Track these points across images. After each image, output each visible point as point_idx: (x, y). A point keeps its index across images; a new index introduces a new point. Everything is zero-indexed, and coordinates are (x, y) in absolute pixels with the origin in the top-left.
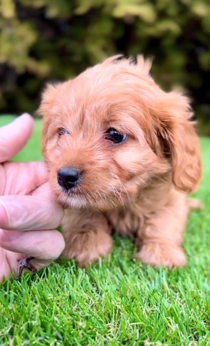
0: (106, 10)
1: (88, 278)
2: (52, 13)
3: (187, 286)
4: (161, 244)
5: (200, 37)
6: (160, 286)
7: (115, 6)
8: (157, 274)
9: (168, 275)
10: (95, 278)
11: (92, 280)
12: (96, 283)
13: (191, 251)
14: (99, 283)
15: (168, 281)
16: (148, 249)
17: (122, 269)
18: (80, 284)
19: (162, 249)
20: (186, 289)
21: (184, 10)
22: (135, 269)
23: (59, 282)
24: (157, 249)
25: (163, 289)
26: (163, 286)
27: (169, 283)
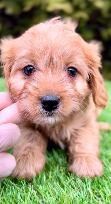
0: (43, 8)
1: (35, 193)
2: (10, 11)
3: (106, 192)
4: (86, 158)
5: (101, 20)
6: (87, 192)
7: (47, 5)
8: (85, 184)
9: (92, 184)
10: (40, 192)
11: (38, 193)
12: (41, 195)
13: (107, 162)
14: (43, 195)
15: (92, 189)
16: (78, 163)
17: (60, 182)
18: (29, 199)
19: (88, 162)
20: (105, 194)
21: (90, 5)
22: (69, 182)
23: (14, 198)
24: (84, 163)
25: (89, 194)
26: (89, 192)
27: (93, 190)
